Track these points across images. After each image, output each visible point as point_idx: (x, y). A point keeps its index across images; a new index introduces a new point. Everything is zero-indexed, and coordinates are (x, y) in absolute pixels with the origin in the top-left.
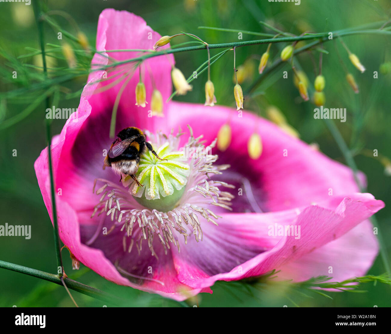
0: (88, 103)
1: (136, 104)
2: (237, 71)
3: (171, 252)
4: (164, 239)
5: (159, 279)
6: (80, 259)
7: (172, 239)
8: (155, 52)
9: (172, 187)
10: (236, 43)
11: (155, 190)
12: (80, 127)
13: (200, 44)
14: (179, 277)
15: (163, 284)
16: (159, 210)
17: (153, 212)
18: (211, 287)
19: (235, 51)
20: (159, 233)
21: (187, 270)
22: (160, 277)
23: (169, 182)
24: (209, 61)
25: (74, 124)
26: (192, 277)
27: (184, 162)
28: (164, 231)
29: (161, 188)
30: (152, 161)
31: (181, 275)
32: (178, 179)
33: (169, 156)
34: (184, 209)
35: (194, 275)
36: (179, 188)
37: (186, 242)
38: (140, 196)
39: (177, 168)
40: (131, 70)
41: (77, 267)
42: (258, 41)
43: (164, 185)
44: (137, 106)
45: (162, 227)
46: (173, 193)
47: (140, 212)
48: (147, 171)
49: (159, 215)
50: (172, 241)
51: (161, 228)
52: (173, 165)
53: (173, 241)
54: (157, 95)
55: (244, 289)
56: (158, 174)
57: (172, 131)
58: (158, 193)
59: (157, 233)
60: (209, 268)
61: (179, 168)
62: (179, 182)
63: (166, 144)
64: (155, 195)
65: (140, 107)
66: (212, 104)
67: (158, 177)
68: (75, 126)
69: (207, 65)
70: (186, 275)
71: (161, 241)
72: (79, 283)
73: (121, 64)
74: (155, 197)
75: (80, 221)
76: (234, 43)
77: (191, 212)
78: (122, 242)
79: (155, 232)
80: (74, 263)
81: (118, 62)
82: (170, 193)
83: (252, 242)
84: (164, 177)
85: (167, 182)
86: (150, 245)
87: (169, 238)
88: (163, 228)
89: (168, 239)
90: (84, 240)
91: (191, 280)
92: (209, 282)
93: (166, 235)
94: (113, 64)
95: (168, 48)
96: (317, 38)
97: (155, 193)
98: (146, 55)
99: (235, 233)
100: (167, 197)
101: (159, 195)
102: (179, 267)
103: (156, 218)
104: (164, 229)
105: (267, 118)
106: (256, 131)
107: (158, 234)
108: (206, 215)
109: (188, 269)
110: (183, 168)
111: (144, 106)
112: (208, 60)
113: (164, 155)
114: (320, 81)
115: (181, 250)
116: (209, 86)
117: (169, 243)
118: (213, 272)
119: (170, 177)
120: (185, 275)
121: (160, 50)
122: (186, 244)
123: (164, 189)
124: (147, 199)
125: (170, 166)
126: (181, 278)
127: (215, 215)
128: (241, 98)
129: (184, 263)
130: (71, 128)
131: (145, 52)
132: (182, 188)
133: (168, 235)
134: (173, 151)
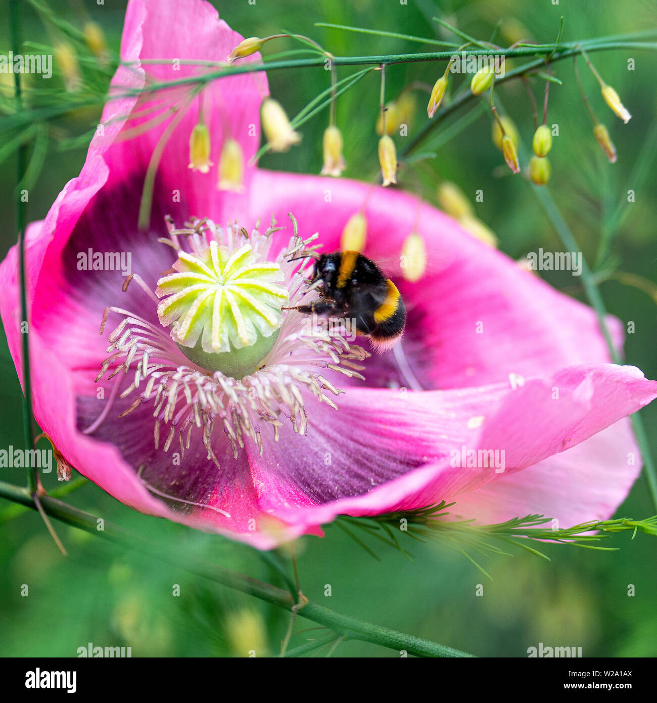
0: (102, 162)
1: (191, 166)
2: (386, 110)
3: (245, 454)
4: (235, 430)
5: (221, 507)
6: (72, 462)
7: (249, 430)
8: (231, 67)
9: (254, 331)
10: (387, 57)
11: (221, 335)
12: (84, 208)
13: (318, 56)
14: (262, 503)
15: (228, 516)
16: (227, 375)
17: (215, 376)
18: (326, 526)
19: (383, 72)
20: (225, 418)
21: (277, 491)
22: (224, 501)
23: (248, 321)
24: (332, 89)
25: (74, 201)
26: (286, 505)
27: (279, 283)
28: (234, 415)
29: (233, 331)
30: (217, 279)
31: (264, 499)
32: (266, 316)
33: (251, 270)
34: (275, 374)
35: (291, 500)
36: (268, 334)
37: (277, 438)
38: (192, 345)
39: (265, 294)
40: (184, 102)
41: (65, 477)
42: (429, 54)
43: (238, 326)
44: (191, 170)
45: (232, 406)
46: (255, 342)
47: (189, 376)
48: (207, 298)
49: (227, 384)
50: (248, 435)
51: (228, 409)
52: (257, 287)
53: (250, 434)
54: (233, 150)
55: (382, 532)
56: (229, 304)
57: (258, 224)
58: (226, 340)
59: (221, 416)
60: (318, 490)
61: (268, 295)
62: (268, 322)
63: (247, 247)
64: (221, 344)
65: (199, 172)
66: (336, 173)
67: (229, 311)
68: (74, 205)
69: (328, 96)
70: (276, 501)
71: (228, 433)
72: (68, 506)
73: (166, 88)
74: (221, 348)
75: (77, 388)
76: (383, 56)
77: (288, 380)
78: (152, 431)
79: (218, 415)
80: (61, 467)
81: (159, 83)
82: (250, 341)
83: (401, 444)
84: (240, 309)
85: (245, 321)
86: (206, 441)
87: (244, 428)
88: (233, 409)
89: (242, 430)
90: (81, 425)
91: (284, 510)
92: (324, 514)
93: (239, 422)
94: (150, 86)
95: (257, 61)
96: (541, 53)
97: (221, 340)
98: (214, 72)
99: (369, 424)
100: (243, 349)
101: (228, 345)
102: (260, 485)
103: (220, 389)
104: (236, 410)
105: (438, 205)
106: (414, 229)
107: (223, 419)
108: (317, 388)
109: (279, 489)
110: (276, 295)
111: (205, 169)
112: (330, 86)
113: (242, 268)
114: (543, 136)
115: (264, 452)
116: (333, 138)
117: (243, 437)
118: (324, 497)
119: (250, 312)
120: (273, 500)
121: (242, 64)
122: (275, 442)
123: (237, 335)
124: (205, 350)
125: (251, 289)
126: (265, 505)
127: (333, 389)
128: (392, 163)
129: (271, 478)
130: (66, 209)
131: (211, 66)
132: (273, 334)
133: (241, 423)
134: (257, 261)
